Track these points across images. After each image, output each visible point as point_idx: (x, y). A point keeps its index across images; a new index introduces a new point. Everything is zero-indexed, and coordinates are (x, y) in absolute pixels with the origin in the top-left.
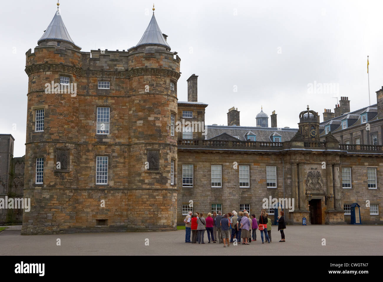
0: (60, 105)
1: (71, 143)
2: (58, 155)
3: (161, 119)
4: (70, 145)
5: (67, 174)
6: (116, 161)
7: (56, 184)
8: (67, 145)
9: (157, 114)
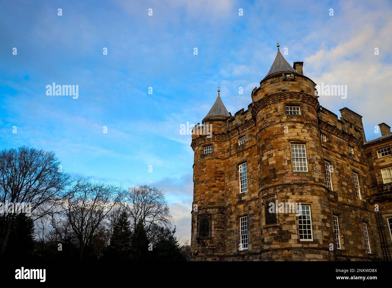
0: (202, 173)
1: (212, 208)
2: (200, 222)
3: (274, 155)
4: (211, 210)
5: (208, 241)
6: (253, 220)
7: (198, 252)
8: (208, 210)
9: (270, 150)
